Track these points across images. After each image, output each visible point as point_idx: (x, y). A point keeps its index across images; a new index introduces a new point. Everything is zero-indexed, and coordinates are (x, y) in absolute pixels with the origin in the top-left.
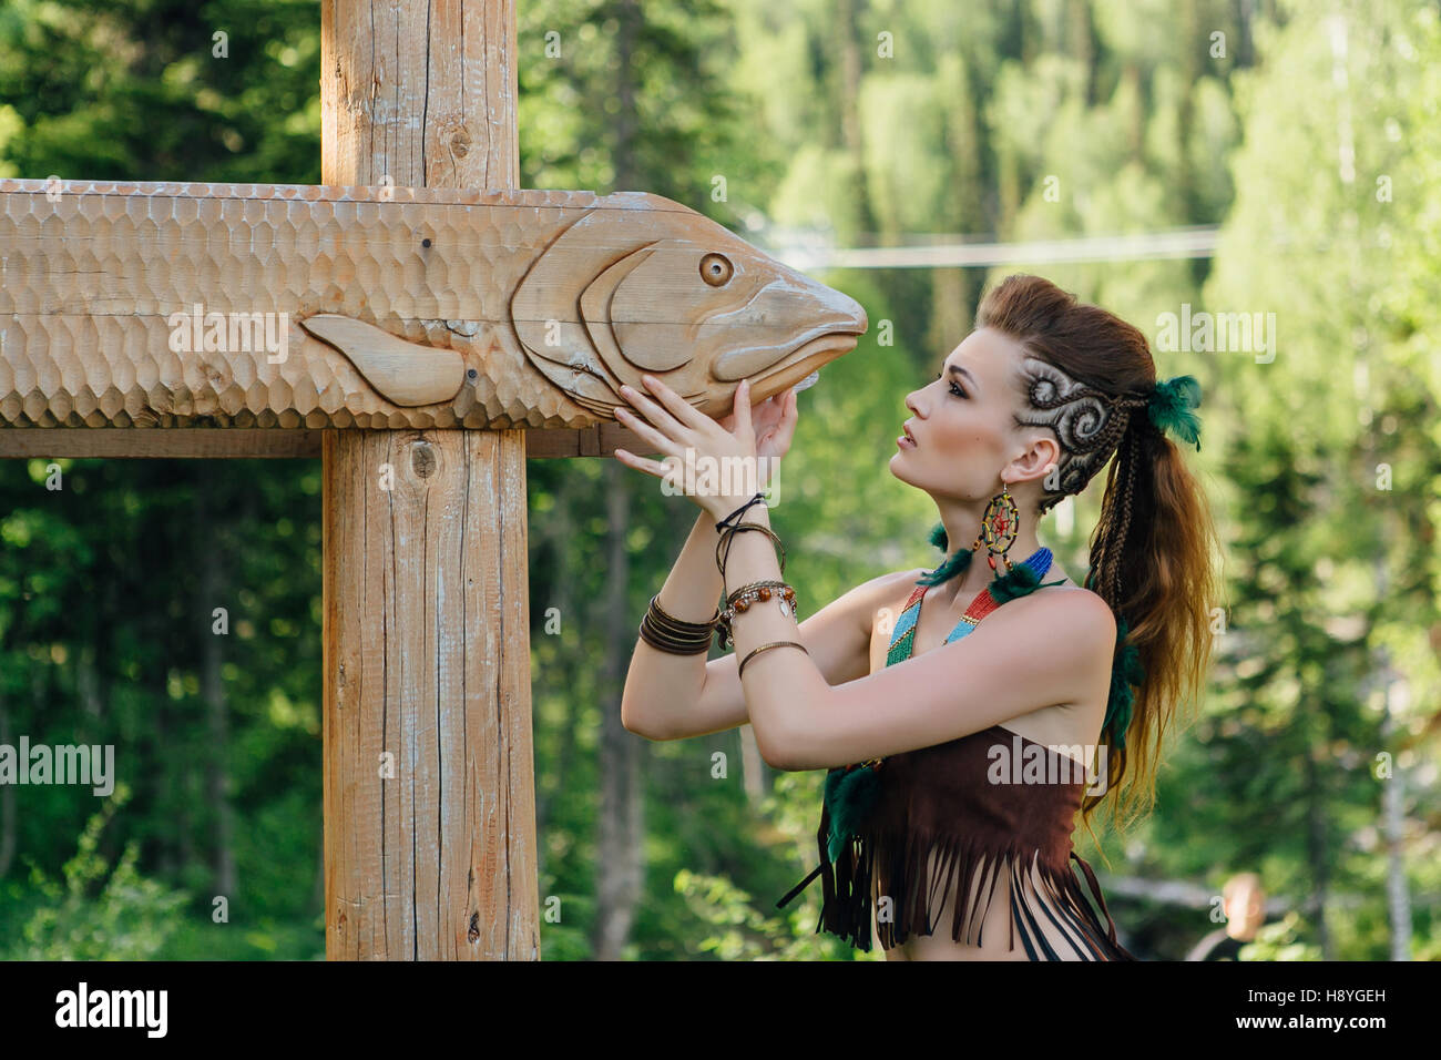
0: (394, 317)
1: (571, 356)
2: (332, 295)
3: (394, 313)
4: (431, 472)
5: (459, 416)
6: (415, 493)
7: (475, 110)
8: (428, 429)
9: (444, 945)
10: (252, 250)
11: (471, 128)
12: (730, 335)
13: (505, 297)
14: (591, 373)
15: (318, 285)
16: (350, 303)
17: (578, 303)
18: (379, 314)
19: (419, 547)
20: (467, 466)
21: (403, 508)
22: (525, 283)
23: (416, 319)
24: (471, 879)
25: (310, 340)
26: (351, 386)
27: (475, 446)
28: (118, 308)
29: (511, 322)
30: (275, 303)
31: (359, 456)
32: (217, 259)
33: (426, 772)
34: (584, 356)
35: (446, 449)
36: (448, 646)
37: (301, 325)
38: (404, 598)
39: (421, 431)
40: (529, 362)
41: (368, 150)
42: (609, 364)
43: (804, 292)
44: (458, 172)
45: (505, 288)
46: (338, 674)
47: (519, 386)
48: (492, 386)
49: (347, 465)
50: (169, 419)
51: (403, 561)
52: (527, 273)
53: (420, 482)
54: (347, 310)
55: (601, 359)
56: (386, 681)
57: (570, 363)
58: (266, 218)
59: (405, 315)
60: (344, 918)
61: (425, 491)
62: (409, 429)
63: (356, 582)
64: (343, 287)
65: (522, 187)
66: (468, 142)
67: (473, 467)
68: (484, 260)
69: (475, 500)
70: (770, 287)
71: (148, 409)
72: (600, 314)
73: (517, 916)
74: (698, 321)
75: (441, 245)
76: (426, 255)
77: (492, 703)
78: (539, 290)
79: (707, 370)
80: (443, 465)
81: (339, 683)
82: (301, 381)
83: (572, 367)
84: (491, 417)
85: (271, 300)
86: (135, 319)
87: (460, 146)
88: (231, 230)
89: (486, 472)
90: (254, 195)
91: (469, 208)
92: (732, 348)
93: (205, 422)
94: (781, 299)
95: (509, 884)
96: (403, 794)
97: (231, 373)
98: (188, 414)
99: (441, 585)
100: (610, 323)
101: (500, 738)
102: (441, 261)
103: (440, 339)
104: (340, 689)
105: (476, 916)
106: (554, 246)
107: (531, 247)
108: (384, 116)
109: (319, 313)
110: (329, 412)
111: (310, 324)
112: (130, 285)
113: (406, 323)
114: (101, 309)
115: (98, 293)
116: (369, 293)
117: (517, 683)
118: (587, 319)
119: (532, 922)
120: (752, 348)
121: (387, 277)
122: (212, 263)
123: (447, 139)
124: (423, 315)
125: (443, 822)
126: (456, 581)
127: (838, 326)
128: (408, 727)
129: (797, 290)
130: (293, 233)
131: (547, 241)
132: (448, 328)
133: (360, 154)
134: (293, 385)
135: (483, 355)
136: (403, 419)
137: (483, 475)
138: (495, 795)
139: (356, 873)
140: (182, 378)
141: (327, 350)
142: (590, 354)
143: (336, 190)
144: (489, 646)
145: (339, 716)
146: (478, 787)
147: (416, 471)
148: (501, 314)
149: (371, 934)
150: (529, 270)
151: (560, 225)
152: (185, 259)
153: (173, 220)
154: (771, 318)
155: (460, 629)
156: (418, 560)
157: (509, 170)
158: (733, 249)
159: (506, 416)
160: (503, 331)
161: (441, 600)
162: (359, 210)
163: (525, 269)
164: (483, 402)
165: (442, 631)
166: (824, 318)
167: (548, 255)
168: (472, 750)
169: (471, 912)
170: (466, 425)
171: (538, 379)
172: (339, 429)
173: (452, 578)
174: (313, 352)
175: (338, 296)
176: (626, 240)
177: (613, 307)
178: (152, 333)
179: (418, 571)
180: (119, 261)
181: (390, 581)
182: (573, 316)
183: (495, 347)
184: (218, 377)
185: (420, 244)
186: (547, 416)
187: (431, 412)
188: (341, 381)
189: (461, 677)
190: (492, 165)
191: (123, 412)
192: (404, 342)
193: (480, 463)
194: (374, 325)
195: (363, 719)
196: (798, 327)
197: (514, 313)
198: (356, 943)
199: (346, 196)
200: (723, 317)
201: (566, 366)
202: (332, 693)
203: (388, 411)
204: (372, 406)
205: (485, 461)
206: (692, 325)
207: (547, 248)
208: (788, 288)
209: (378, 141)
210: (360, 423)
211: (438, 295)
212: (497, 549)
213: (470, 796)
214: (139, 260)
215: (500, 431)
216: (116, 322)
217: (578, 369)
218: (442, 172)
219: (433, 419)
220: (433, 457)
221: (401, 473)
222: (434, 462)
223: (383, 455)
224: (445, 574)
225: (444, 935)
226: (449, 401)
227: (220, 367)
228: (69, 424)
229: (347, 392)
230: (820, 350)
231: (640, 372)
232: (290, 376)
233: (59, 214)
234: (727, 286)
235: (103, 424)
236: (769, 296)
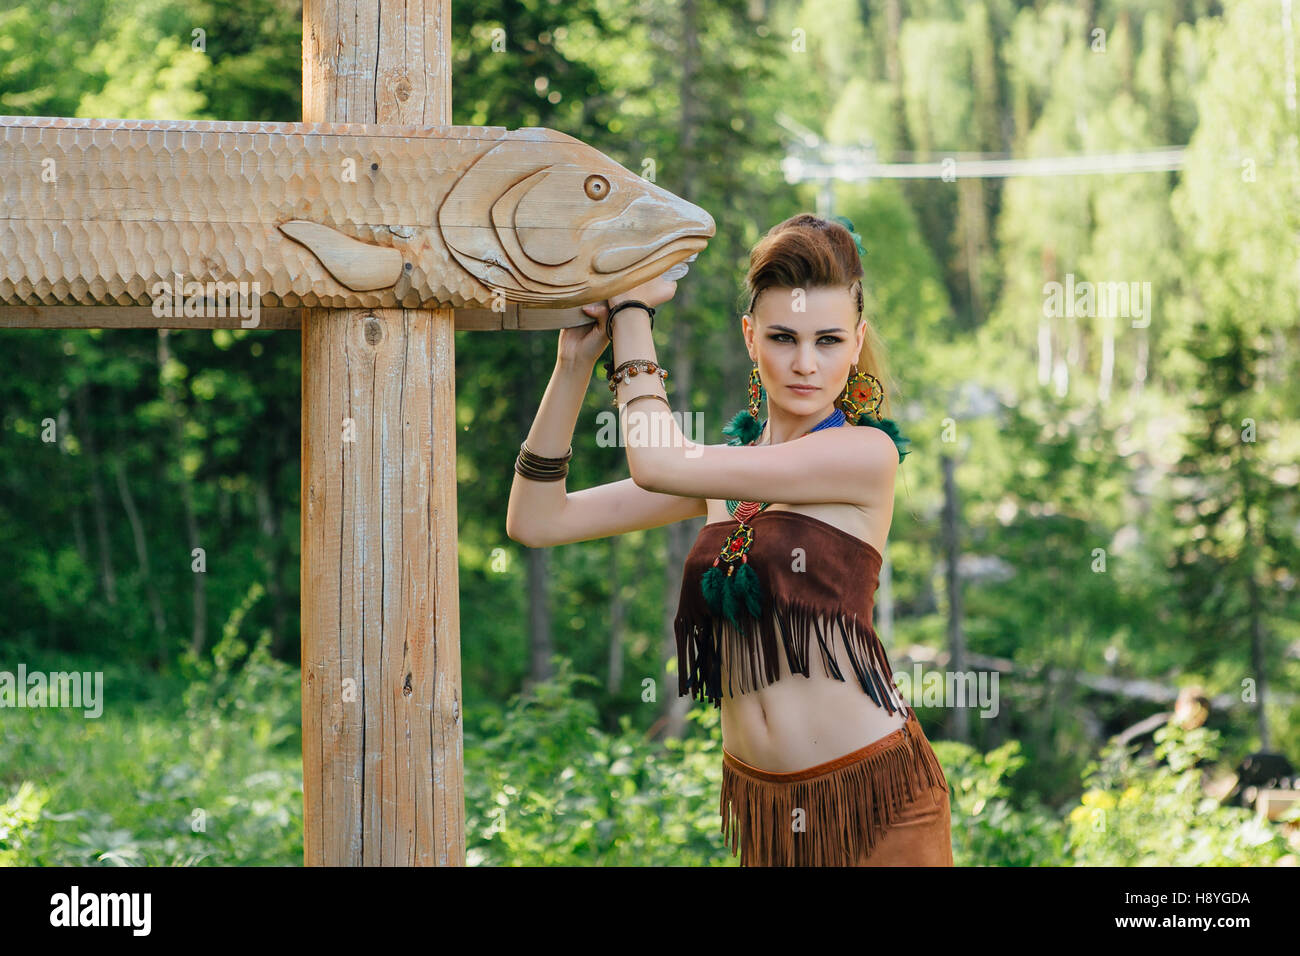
0: (349, 223)
1: (485, 253)
2: (303, 205)
3: (349, 220)
4: (378, 341)
5: (399, 298)
6: (366, 357)
7: (415, 64)
8: (377, 308)
9: (385, 701)
10: (242, 171)
11: (411, 78)
12: (607, 238)
13: (434, 208)
14: (499, 266)
15: (292, 199)
16: (317, 212)
17: (491, 212)
18: (338, 220)
19: (369, 397)
20: (406, 337)
21: (357, 367)
22: (450, 197)
23: (366, 224)
24: (406, 648)
25: (286, 240)
26: (316, 275)
27: (412, 321)
28: (140, 215)
29: (439, 227)
30: (259, 212)
31: (325, 327)
32: (214, 178)
33: (372, 567)
34: (494, 253)
35: (390, 324)
36: (390, 473)
37: (279, 229)
39: (371, 310)
40: (452, 257)
41: (334, 95)
42: (513, 259)
43: (665, 204)
44: (402, 112)
45: (434, 201)
46: (310, 493)
47: (444, 276)
48: (424, 276)
49: (316, 335)
51: (356, 408)
52: (452, 189)
53: (371, 348)
54: (314, 218)
55: (507, 255)
56: (343, 499)
57: (483, 258)
58: (253, 147)
59: (358, 221)
60: (312, 676)
61: (373, 355)
62: (361, 308)
63: (322, 424)
64: (311, 200)
66: (409, 89)
67: (411, 338)
68: (417, 178)
69: (412, 362)
70: (638, 201)
72: (508, 222)
73: (441, 676)
74: (583, 226)
75: (385, 168)
76: (374, 175)
77: (424, 516)
78: (460, 203)
79: (589, 264)
80: (388, 336)
81: (310, 500)
82: (278, 272)
83: (485, 261)
84: (423, 300)
85: (256, 210)
86: (153, 224)
87: (403, 92)
88: (227, 156)
89: (420, 341)
90: (244, 130)
91: (408, 140)
92: (607, 248)
94: (646, 210)
95: (435, 652)
96: (355, 583)
97: (225, 265)
99: (385, 427)
100: (514, 228)
101: (430, 543)
102: (386, 180)
103: (383, 239)
104: (312, 505)
105: (410, 676)
106: (472, 169)
107: (454, 170)
108: (346, 69)
109: (292, 219)
110: (300, 295)
111: (286, 228)
112: (150, 198)
113: (359, 227)
114: (128, 217)
116: (330, 204)
117: (443, 501)
118: (497, 225)
119: (454, 681)
120: (624, 248)
121: (345, 193)
122: (211, 181)
123: (393, 87)
124: (372, 221)
125: (385, 606)
126: (397, 424)
127: (691, 231)
128: (359, 534)
129: (660, 203)
130: (273, 159)
131: (468, 166)
132: (391, 232)
133: (328, 99)
134: (272, 274)
135: (417, 253)
136: (357, 300)
137: (419, 344)
138: (425, 585)
139: (320, 643)
140: (189, 268)
141: (298, 247)
142: (499, 252)
144: (422, 473)
145: (310, 525)
146: (412, 579)
147: (368, 340)
148: (431, 221)
149: (331, 689)
150: (454, 186)
151: (477, 153)
152: (191, 179)
153: (183, 149)
154: (639, 224)
155: (399, 460)
156: (367, 407)
157: (443, 110)
158: (612, 172)
159: (435, 298)
160: (433, 234)
161: (385, 438)
162: (323, 141)
163: (450, 187)
164: (417, 288)
165: (385, 461)
166: (680, 225)
167: (467, 176)
168: (407, 552)
169: (405, 673)
170: (404, 305)
171: (459, 270)
173: (394, 421)
174: (288, 249)
175: (307, 207)
176: (527, 165)
177: (517, 216)
178: (166, 236)
179: (368, 415)
180: (142, 180)
182: (486, 222)
183: (426, 246)
184: (216, 268)
185: (370, 167)
186: (466, 299)
187: (378, 295)
188: (309, 270)
189: (400, 496)
190: (428, 107)
191: (145, 294)
192: (355, 242)
193: (416, 334)
194: (334, 229)
195: (327, 527)
196: (660, 231)
197: (441, 220)
198: (320, 695)
199: (314, 131)
200: (602, 224)
201: (480, 260)
202: (306, 507)
203: (345, 294)
204: (333, 290)
205: (420, 334)
206: (577, 230)
207: (467, 171)
208: (652, 202)
209: (341, 89)
210: (324, 303)
211: (383, 206)
212: (429, 400)
213: (405, 586)
214: (156, 179)
215: (432, 310)
216: (139, 227)
217: (490, 263)
218: (389, 112)
219: (379, 301)
220: (379, 329)
221: (355, 341)
222: (381, 334)
223: (342, 328)
224: (388, 417)
225: (384, 690)
226: (391, 287)
227: (217, 260)
228: (104, 302)
229: (313, 279)
230: (677, 249)
231: (537, 266)
232: (271, 268)
233: (96, 145)
234: (605, 200)
235: (130, 303)
236: (636, 207)
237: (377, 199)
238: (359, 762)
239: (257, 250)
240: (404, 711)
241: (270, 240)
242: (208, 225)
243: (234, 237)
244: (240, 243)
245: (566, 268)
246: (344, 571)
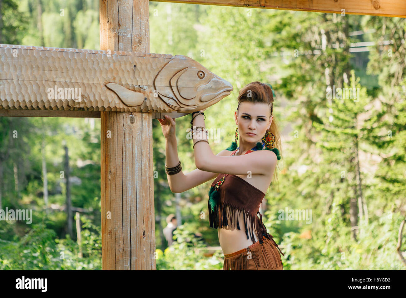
1: (169, 95)
2: (113, 78)
3: (127, 83)
4: (134, 123)
5: (142, 109)
6: (130, 128)
7: (143, 33)
9: (137, 238)
10: (94, 66)
11: (142, 37)
12: (205, 91)
13: (153, 80)
14: (173, 99)
15: (110, 76)
16: (117, 80)
17: (170, 82)
18: (124, 83)
19: (131, 141)
20: (142, 121)
21: (127, 131)
22: (158, 77)
24: (143, 223)
25: (107, 89)
26: (117, 101)
27: (144, 116)
28: (62, 80)
29: (155, 86)
31: (115, 118)
32: (85, 68)
33: (133, 196)
34: (171, 95)
35: (137, 117)
36: (138, 165)
38: (128, 154)
40: (159, 96)
41: (118, 42)
42: (177, 97)
44: (140, 48)
45: (153, 78)
46: (109, 172)
47: (156, 102)
48: (150, 102)
49: (111, 120)
50: (73, 108)
51: (127, 145)
53: (131, 125)
54: (116, 82)
55: (175, 96)
56: (123, 174)
57: (168, 96)
58: (97, 59)
59: (130, 83)
60: (110, 232)
61: (132, 127)
63: (114, 149)
64: (115, 76)
66: (142, 41)
68: (148, 71)
69: (144, 130)
70: (213, 79)
71: (68, 106)
72: (175, 85)
73: (152, 232)
74: (197, 87)
75: (138, 66)
76: (135, 69)
77: (148, 179)
78: (161, 79)
79: (199, 99)
80: (137, 121)
81: (109, 174)
82: (105, 100)
83: (169, 98)
85: (99, 79)
86: (66, 83)
87: (140, 42)
88: (89, 61)
90: (94, 52)
91: (144, 58)
92: (205, 94)
93: (82, 109)
94: (216, 82)
95: (151, 223)
96: (128, 202)
97: (89, 97)
98: (78, 107)
99: (136, 150)
100: (177, 87)
101: (149, 188)
102: (138, 70)
103: (137, 90)
104: (109, 176)
105: (144, 232)
106: (164, 68)
107: (159, 68)
108: (122, 34)
109: (109, 83)
110: (112, 107)
111: (107, 85)
112: (64, 74)
113: (130, 86)
114: (57, 80)
115: (57, 76)
116: (122, 78)
118: (172, 86)
120: (209, 94)
121: (126, 74)
122: (84, 69)
123: (137, 40)
124: (134, 84)
125: (137, 209)
126: (140, 150)
127: (228, 89)
128: (129, 185)
129: (219, 80)
130: (104, 62)
131: (163, 66)
132: (140, 87)
133: (115, 43)
134: (104, 100)
135: (148, 94)
136: (128, 109)
137: (145, 123)
138: (148, 202)
139: (114, 221)
141: (112, 92)
142: (173, 94)
144: (147, 165)
146: (145, 200)
147: (130, 122)
148: (152, 84)
149: (119, 236)
150: (159, 73)
152: (78, 68)
153: (75, 58)
154: (213, 87)
155: (141, 161)
156: (131, 144)
158: (205, 70)
159: (152, 109)
160: (153, 88)
161: (137, 154)
162: (119, 57)
163: (157, 73)
164: (148, 106)
165: (137, 162)
166: (225, 87)
167: (163, 70)
168: (143, 191)
169: (143, 230)
170: (143, 111)
171: (161, 100)
173: (139, 149)
174: (108, 92)
175: (114, 79)
176: (181, 67)
177: (178, 83)
178: (70, 87)
179: (131, 147)
180: (62, 68)
181: (124, 149)
182: (168, 85)
183: (151, 92)
184: (86, 98)
185: (133, 66)
186: (162, 109)
187: (135, 108)
188: (115, 99)
189: (141, 173)
190: (147, 47)
191: (63, 106)
193: (145, 120)
194: (123, 86)
195: (117, 183)
196: (219, 89)
197: (155, 84)
198: (115, 239)
199: (115, 54)
200: (203, 86)
201: (167, 97)
202: (107, 177)
203: (125, 107)
204: (122, 106)
207: (162, 68)
208: (217, 80)
209: (121, 40)
210: (118, 110)
211: (137, 79)
212: (148, 142)
213: (143, 202)
214: (67, 68)
216: (61, 84)
218: (136, 48)
219: (136, 110)
220: (134, 119)
221: (126, 122)
222: (135, 120)
223: (122, 118)
224: (137, 148)
225: (137, 236)
226: (140, 105)
227: (86, 95)
229: (116, 102)
230: (224, 95)
231: (184, 99)
232: (103, 98)
233: (47, 56)
234: (204, 79)
236: (212, 81)
237: (136, 77)
238: (130, 260)
239: (99, 93)
240: (143, 243)
241: (103, 89)
242: (83, 84)
243: (92, 88)
244: (94, 90)
245: (192, 100)
246: (124, 197)
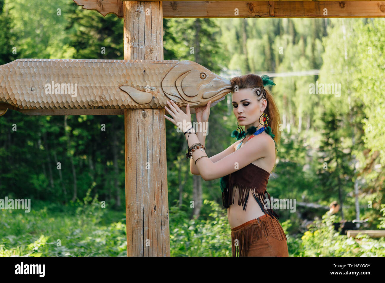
0: (138, 86)
1: (174, 94)
2: (125, 82)
4: (146, 117)
5: (151, 106)
6: (143, 121)
7: (154, 44)
9: (149, 212)
10: (109, 73)
11: (153, 48)
12: (206, 89)
13: (160, 82)
14: (178, 97)
15: (123, 80)
16: (129, 83)
17: (175, 83)
18: (135, 85)
19: (144, 132)
20: (153, 116)
21: (140, 124)
22: (164, 79)
23: (142, 86)
24: (154, 199)
25: (121, 91)
26: (129, 100)
27: (155, 112)
28: (83, 85)
29: (162, 87)
30: (114, 83)
31: (131, 114)
33: (145, 177)
34: (176, 93)
35: (149, 112)
36: (149, 152)
37: (119, 88)
38: (141, 142)
39: (144, 109)
40: (165, 95)
41: (133, 52)
42: (182, 95)
43: (221, 80)
44: (151, 57)
45: (160, 80)
46: (128, 158)
47: (163, 100)
48: (158, 100)
49: (129, 116)
50: (93, 107)
51: (140, 135)
52: (165, 77)
53: (144, 119)
54: (129, 85)
55: (180, 94)
56: (137, 159)
57: (173, 95)
58: (112, 67)
59: (140, 86)
60: (129, 207)
61: (144, 121)
62: (141, 109)
63: (131, 139)
64: (128, 80)
65: (164, 60)
66: (153, 51)
67: (154, 116)
68: (156, 74)
69: (155, 123)
70: (214, 79)
71: (89, 105)
72: (180, 85)
73: (164, 206)
74: (200, 86)
75: (147, 71)
76: (144, 73)
77: (158, 164)
78: (167, 80)
79: (201, 96)
80: (148, 116)
81: (128, 160)
82: (120, 99)
83: (174, 96)
84: (158, 106)
86: (86, 87)
87: (151, 51)
88: (105, 69)
90: (110, 62)
91: (153, 64)
92: (206, 92)
93: (100, 107)
94: (216, 82)
95: (162, 200)
96: (140, 182)
97: (105, 98)
98: (97, 106)
99: (148, 140)
100: (182, 87)
101: (160, 171)
102: (147, 75)
104: (128, 161)
105: (155, 206)
107: (166, 72)
108: (136, 46)
109: (123, 85)
110: (125, 105)
111: (121, 88)
112: (85, 80)
113: (140, 87)
114: (79, 85)
115: (79, 82)
116: (133, 81)
117: (163, 160)
118: (177, 86)
119: (167, 207)
120: (211, 92)
121: (137, 78)
122: (101, 75)
123: (149, 50)
125: (149, 188)
128: (141, 169)
129: (220, 80)
130: (118, 69)
131: (169, 70)
133: (131, 54)
134: (118, 100)
135: (156, 94)
136: (140, 107)
137: (156, 118)
138: (159, 182)
139: (131, 198)
140: (96, 98)
141: (125, 93)
142: (178, 93)
143: (126, 61)
144: (158, 152)
145: (128, 167)
146: (156, 181)
147: (143, 117)
148: (160, 85)
149: (134, 210)
150: (165, 76)
151: (171, 67)
152: (96, 75)
153: (94, 67)
154: (214, 86)
155: (152, 149)
156: (143, 135)
157: (161, 56)
158: (207, 72)
159: (161, 106)
160: (160, 89)
161: (148, 143)
162: (131, 65)
164: (156, 103)
165: (148, 149)
166: (225, 86)
168: (154, 173)
169: (154, 206)
170: (153, 108)
171: (167, 98)
172: (128, 109)
173: (150, 139)
174: (122, 93)
175: (127, 82)
176: (185, 70)
177: (182, 84)
178: (89, 90)
179: (143, 137)
180: (83, 75)
181: (138, 139)
182: (174, 86)
183: (158, 92)
184: (103, 98)
185: (143, 71)
187: (146, 105)
188: (127, 99)
189: (152, 158)
190: (158, 55)
191: (84, 106)
192: (140, 91)
193: (156, 116)
194: (134, 88)
195: (133, 167)
196: (220, 87)
197: (162, 85)
198: (131, 212)
199: (128, 62)
200: (204, 85)
201: (173, 96)
202: (127, 161)
203: (137, 105)
204: (134, 104)
205: (157, 115)
206: (198, 87)
207: (169, 72)
208: (218, 80)
209: (135, 50)
210: (131, 108)
211: (147, 81)
212: (159, 133)
213: (154, 182)
214: (87, 75)
215: (160, 109)
216: (82, 88)
217: (175, 96)
218: (148, 57)
219: (146, 107)
221: (140, 117)
222: (146, 115)
223: (136, 114)
224: (149, 138)
225: (149, 210)
226: (149, 103)
227: (103, 96)
228: (73, 108)
229: (129, 101)
231: (188, 97)
232: (117, 98)
233: (71, 66)
234: (205, 79)
235: (80, 108)
236: (214, 81)
237: (145, 80)
238: (142, 230)
239: (114, 94)
240: (154, 216)
241: (117, 91)
242: (101, 87)
243: (107, 90)
244: (109, 92)
245: (196, 97)
246: (138, 178)
